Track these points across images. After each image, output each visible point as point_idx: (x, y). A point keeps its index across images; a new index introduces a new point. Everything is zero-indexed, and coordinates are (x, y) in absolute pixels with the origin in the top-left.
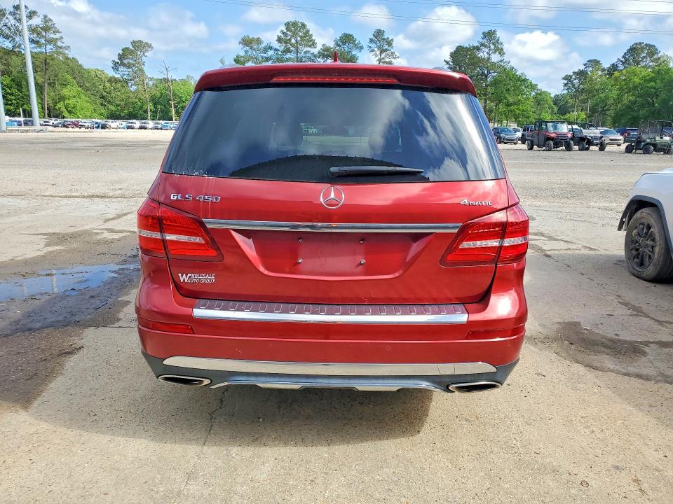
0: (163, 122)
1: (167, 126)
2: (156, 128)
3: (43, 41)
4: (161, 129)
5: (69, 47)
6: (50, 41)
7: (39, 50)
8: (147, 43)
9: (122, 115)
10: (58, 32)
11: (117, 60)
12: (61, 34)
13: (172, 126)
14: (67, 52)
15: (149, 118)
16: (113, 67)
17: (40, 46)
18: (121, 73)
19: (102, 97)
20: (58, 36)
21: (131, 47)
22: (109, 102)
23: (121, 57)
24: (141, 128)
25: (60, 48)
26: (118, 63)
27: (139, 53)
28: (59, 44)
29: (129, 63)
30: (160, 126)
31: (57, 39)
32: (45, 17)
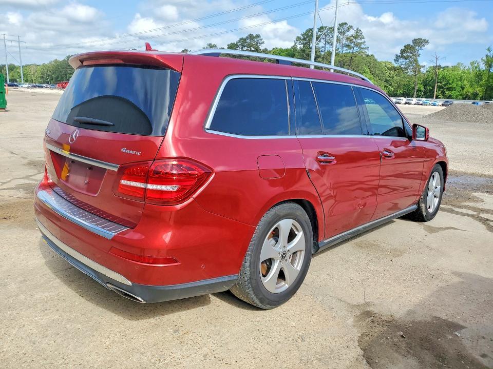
0: (424, 99)
1: (427, 103)
2: (418, 104)
3: (353, 45)
4: (422, 104)
5: (368, 47)
6: (356, 45)
7: (349, 51)
8: (425, 40)
9: (398, 93)
10: (364, 38)
11: (399, 54)
12: (365, 40)
13: (431, 103)
14: (366, 51)
15: (415, 96)
16: (395, 60)
17: (350, 49)
18: (400, 63)
19: (387, 81)
20: (363, 40)
21: (412, 44)
22: (390, 85)
23: (402, 52)
24: (406, 103)
25: (363, 48)
26: (399, 56)
27: (417, 47)
28: (362, 46)
29: (408, 56)
30: (421, 102)
31: (361, 43)
32: (358, 29)
